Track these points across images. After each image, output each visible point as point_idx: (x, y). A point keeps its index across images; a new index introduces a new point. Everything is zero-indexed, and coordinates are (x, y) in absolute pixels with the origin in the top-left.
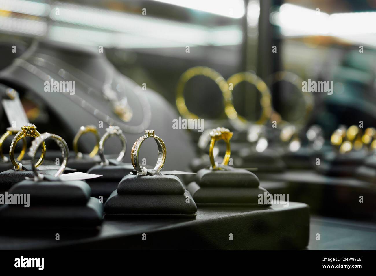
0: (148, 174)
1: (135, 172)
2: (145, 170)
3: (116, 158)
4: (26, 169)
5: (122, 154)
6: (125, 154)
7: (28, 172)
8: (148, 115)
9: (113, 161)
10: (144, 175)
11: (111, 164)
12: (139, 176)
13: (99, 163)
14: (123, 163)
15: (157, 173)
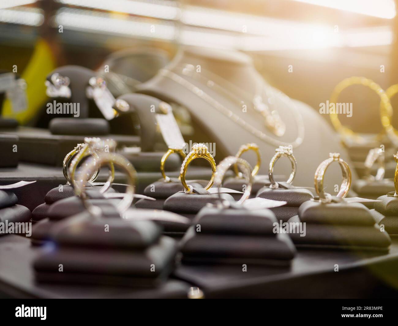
0: (333, 201)
1: (316, 199)
2: (329, 197)
3: (286, 180)
4: (197, 192)
5: (292, 176)
6: (295, 175)
7: (199, 195)
8: (302, 130)
9: (282, 183)
10: (328, 203)
11: (280, 186)
12: (322, 203)
13: (268, 185)
14: (293, 187)
15: (341, 200)
